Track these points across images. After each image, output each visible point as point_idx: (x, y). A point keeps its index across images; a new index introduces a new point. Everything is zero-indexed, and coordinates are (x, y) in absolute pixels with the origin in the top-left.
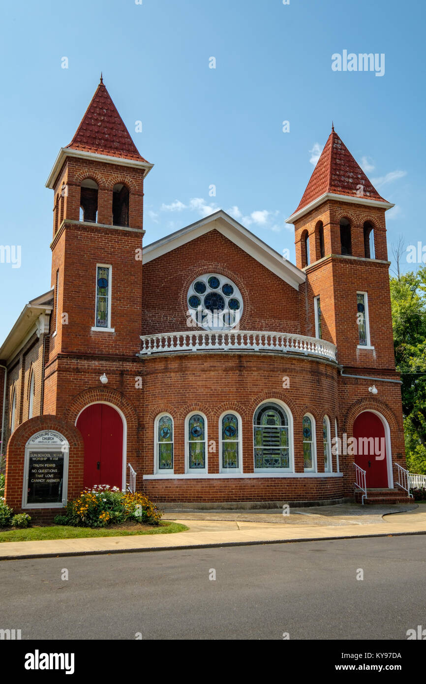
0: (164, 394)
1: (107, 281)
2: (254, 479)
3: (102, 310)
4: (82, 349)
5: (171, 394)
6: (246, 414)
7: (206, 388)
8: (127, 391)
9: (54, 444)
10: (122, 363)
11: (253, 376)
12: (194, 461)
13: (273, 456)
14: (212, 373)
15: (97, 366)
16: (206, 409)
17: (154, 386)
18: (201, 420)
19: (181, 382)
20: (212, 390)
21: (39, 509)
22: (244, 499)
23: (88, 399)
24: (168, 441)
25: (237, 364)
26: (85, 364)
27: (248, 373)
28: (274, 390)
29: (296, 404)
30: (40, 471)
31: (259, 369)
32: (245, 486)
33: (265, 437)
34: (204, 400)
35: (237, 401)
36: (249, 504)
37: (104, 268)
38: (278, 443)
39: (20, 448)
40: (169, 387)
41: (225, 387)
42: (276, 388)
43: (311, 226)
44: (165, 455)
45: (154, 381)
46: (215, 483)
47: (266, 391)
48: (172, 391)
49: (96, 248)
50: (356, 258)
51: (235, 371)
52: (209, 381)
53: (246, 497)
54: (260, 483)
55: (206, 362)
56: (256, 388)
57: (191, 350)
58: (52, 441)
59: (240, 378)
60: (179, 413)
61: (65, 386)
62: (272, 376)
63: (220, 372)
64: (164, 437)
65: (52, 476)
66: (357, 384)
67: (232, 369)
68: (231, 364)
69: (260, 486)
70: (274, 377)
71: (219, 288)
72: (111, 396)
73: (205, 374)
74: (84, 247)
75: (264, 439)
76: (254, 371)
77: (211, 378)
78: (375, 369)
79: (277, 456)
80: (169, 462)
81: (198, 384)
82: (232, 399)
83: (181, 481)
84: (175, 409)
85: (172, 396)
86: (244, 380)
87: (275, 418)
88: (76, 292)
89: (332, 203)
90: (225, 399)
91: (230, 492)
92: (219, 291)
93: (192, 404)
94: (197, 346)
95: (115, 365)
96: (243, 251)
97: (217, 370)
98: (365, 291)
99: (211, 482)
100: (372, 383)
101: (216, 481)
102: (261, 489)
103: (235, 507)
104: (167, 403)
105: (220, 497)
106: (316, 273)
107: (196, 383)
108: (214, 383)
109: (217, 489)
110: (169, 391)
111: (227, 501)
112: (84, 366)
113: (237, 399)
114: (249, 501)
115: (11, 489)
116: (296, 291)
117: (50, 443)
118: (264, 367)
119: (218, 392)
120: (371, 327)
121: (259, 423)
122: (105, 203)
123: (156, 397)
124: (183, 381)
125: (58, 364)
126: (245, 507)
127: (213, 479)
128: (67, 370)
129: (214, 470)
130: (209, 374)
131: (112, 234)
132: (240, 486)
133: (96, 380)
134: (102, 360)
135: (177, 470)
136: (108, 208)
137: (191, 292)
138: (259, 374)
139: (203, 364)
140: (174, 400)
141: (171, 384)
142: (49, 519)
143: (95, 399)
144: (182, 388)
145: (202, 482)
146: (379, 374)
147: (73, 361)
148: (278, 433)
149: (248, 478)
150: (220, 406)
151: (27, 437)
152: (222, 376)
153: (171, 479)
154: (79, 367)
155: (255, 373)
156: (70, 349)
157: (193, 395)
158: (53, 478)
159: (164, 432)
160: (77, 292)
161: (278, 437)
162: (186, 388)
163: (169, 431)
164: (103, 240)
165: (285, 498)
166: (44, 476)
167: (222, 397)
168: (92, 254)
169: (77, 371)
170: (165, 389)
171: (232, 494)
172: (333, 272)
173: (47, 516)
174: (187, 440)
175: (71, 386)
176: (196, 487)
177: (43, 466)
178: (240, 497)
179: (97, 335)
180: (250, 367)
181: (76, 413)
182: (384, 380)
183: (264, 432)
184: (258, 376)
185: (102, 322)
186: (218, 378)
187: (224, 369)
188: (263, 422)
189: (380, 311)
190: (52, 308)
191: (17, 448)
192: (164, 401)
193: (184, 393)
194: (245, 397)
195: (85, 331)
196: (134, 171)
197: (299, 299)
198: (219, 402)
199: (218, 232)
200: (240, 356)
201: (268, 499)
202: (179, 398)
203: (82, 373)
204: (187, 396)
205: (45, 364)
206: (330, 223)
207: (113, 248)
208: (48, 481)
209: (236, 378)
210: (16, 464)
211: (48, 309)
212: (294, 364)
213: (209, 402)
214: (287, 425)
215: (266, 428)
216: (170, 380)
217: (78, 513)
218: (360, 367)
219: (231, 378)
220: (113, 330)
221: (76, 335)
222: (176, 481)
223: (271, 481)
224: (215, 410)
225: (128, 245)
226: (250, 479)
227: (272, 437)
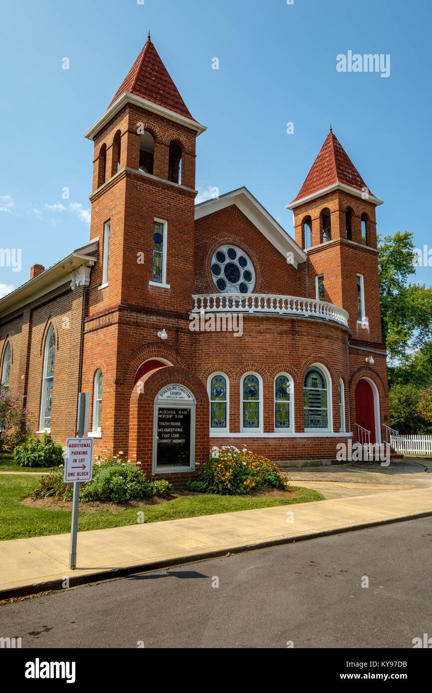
0: (219, 353)
1: (162, 237)
2: (304, 438)
3: (157, 266)
4: (141, 303)
5: (226, 353)
6: (298, 376)
7: (262, 349)
8: (181, 349)
9: (182, 400)
10: (178, 320)
11: (304, 341)
12: (248, 420)
13: (316, 417)
14: (268, 336)
15: (154, 321)
16: (262, 370)
17: (208, 345)
18: (255, 380)
19: (237, 342)
20: (268, 352)
21: (169, 474)
22: (296, 457)
23: (147, 354)
24: (221, 400)
25: (290, 328)
26: (143, 318)
27: (300, 338)
28: (320, 355)
29: (335, 369)
30: (166, 430)
31: (308, 334)
32: (297, 445)
33: (310, 398)
34: (260, 361)
35: (290, 364)
36: (300, 462)
37: (160, 223)
38: (319, 405)
39: (149, 404)
40: (225, 346)
41: (280, 350)
42: (321, 353)
43: (315, 212)
44: (217, 413)
45: (208, 340)
46: (271, 442)
47: (313, 355)
48: (228, 351)
49: (154, 202)
50: (356, 244)
51: (289, 334)
52: (265, 342)
53: (298, 455)
54: (309, 442)
55: (262, 324)
56: (306, 352)
57: (248, 312)
58: (180, 396)
59: (293, 342)
60: (234, 373)
61: (125, 339)
62: (318, 342)
63: (275, 334)
64: (217, 396)
65: (177, 436)
66: (358, 354)
67: (286, 332)
68: (285, 328)
69: (309, 445)
70: (320, 342)
71: (236, 259)
72: (167, 353)
73: (261, 336)
74: (143, 198)
75: (310, 401)
76: (304, 336)
77: (265, 340)
78: (369, 342)
79: (319, 416)
80: (222, 420)
81: (254, 345)
82: (286, 361)
83: (237, 440)
84: (231, 369)
85: (227, 356)
86: (296, 344)
87: (318, 381)
88: (135, 243)
89: (341, 193)
90: (279, 361)
91: (284, 451)
92: (236, 262)
93: (248, 364)
94: (253, 309)
95: (171, 322)
96: (256, 227)
97: (273, 333)
98: (362, 274)
99: (267, 441)
100: (369, 354)
101: (271, 440)
102: (311, 447)
103: (289, 465)
104: (223, 363)
105: (276, 455)
106: (320, 254)
107: (253, 344)
108: (270, 345)
109: (272, 448)
110: (225, 351)
111: (282, 459)
112: (143, 320)
113: (290, 362)
114: (301, 460)
115: (141, 450)
116: (295, 269)
117: (178, 398)
118: (312, 333)
119: (273, 354)
120: (366, 305)
121: (306, 386)
122: (162, 158)
123: (210, 356)
124: (240, 342)
125: (119, 316)
126: (298, 465)
127: (268, 438)
128: (127, 323)
129: (270, 429)
130: (265, 336)
131: (168, 190)
132: (293, 445)
133: (154, 336)
134: (160, 315)
135: (233, 429)
136: (165, 163)
137: (214, 261)
138: (308, 338)
139: (259, 326)
140: (230, 360)
141: (226, 344)
142: (180, 485)
143: (153, 355)
144: (238, 349)
145: (258, 441)
146: (372, 347)
147: (133, 314)
148: (320, 395)
149: (299, 438)
150: (275, 368)
151: (155, 390)
152: (277, 338)
153: (227, 438)
154: (139, 321)
155: (305, 338)
156: (129, 302)
157: (249, 356)
158: (179, 438)
159: (217, 391)
160: (137, 244)
161: (320, 399)
162: (243, 349)
163: (222, 390)
164: (161, 195)
165: (328, 456)
166: (170, 436)
167: (277, 359)
168: (150, 207)
169: (137, 325)
170: (220, 349)
171: (286, 453)
172: (341, 254)
173: (178, 482)
174: (242, 400)
175: (131, 340)
176: (252, 446)
177: (168, 424)
178: (293, 455)
179: (155, 289)
180: (302, 332)
181: (136, 368)
182: (375, 351)
183: (310, 394)
184: (307, 341)
185: (157, 278)
186: (273, 341)
187: (279, 332)
188: (309, 385)
189: (372, 292)
190: (96, 260)
191: (146, 404)
192: (219, 360)
193: (241, 353)
194: (297, 359)
195: (143, 285)
196: (187, 131)
197: (298, 276)
198: (275, 363)
199: (237, 207)
200: (293, 321)
201: (316, 457)
202: (235, 358)
203: (142, 328)
204: (243, 356)
205: (85, 318)
206: (339, 210)
207: (169, 204)
208: (174, 441)
209: (289, 341)
210: (145, 421)
211: (92, 260)
212: (332, 332)
213: (265, 363)
214: (326, 388)
215: (311, 390)
216: (226, 340)
217: (223, 479)
218: (359, 339)
219: (285, 341)
220: (168, 286)
221: (135, 288)
222: (232, 440)
223: (318, 440)
224: (270, 371)
225: (182, 204)
226: (301, 438)
227: (316, 399)
